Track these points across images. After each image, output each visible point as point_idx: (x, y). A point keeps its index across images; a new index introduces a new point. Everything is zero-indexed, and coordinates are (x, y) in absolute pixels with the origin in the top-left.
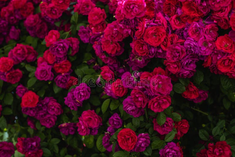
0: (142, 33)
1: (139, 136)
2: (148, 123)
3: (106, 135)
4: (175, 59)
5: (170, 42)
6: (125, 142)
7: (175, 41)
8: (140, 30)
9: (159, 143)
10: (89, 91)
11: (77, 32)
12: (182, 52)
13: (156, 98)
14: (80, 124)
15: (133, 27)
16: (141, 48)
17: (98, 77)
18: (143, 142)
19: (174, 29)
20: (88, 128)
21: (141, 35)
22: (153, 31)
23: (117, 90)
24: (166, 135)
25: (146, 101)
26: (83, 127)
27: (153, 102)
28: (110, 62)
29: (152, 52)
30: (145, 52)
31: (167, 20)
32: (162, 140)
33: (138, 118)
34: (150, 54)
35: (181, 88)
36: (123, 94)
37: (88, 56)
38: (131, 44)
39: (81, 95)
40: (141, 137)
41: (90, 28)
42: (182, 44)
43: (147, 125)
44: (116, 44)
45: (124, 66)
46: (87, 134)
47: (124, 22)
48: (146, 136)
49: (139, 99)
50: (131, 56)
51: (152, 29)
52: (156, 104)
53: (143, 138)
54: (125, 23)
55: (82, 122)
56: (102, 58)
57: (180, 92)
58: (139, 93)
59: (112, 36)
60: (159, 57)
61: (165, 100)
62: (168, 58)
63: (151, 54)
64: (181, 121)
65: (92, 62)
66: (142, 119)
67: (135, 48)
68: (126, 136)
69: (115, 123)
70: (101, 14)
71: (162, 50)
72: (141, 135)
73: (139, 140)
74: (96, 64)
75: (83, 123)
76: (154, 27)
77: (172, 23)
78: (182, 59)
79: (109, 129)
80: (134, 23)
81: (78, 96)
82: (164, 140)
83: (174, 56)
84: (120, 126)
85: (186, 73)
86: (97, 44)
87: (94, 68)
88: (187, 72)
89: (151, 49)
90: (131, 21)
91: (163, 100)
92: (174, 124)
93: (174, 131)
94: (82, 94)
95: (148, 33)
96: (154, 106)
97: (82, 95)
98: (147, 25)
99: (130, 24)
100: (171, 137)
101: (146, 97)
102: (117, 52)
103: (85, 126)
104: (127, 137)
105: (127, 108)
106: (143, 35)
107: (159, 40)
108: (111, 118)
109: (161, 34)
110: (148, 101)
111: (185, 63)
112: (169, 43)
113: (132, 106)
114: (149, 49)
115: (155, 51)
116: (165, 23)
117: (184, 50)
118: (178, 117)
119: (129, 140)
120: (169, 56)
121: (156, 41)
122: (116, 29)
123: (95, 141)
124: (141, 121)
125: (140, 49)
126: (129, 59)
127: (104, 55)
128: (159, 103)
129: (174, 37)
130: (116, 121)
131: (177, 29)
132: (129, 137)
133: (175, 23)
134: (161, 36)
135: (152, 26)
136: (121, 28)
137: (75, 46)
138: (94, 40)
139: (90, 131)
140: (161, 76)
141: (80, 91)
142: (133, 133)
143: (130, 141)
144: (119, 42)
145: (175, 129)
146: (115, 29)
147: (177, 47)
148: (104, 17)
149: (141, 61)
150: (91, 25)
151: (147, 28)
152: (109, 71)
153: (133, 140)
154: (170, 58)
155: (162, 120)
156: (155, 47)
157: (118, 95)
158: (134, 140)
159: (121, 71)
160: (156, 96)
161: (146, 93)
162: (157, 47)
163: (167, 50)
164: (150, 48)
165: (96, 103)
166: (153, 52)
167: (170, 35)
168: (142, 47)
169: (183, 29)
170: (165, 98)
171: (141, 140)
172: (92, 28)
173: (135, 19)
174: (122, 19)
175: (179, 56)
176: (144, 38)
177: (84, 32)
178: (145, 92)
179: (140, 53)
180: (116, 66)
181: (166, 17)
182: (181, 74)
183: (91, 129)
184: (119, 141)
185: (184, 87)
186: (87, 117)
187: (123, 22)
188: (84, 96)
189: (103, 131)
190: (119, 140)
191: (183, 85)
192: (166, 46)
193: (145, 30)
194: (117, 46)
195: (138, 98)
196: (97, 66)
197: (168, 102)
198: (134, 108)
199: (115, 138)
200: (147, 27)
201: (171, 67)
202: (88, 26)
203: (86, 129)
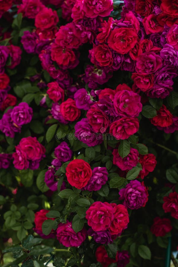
0: (107, 35)
1: (95, 169)
2: (105, 155)
3: (50, 170)
4: (147, 71)
5: (142, 50)
6: (76, 177)
7: (148, 48)
8: (104, 32)
9: (119, 180)
10: (30, 113)
11: (20, 39)
12: (158, 63)
13: (121, 119)
14: (16, 154)
15: (95, 30)
16: (103, 57)
17: (43, 96)
18: (99, 177)
19: (147, 33)
20: (28, 160)
21: (104, 37)
22: (121, 33)
23: (66, 113)
24: (129, 170)
25: (107, 124)
26: (20, 158)
27: (116, 124)
28: (60, 77)
29: (117, 61)
30: (107, 62)
31: (139, 21)
32: (123, 177)
33: (93, 147)
34: (114, 64)
35: (151, 112)
36: (74, 118)
37: (31, 72)
38: (90, 51)
39: (20, 118)
40: (97, 171)
41: (36, 34)
42: (158, 53)
43: (104, 158)
44: (70, 52)
45: (77, 84)
46: (25, 168)
47: (84, 22)
48: (104, 170)
49: (98, 121)
50: (87, 70)
51: (120, 31)
52: (119, 129)
53: (100, 172)
54: (84, 24)
55: (19, 153)
56: (50, 72)
57: (149, 117)
58: (98, 112)
59: (66, 42)
60: (126, 69)
61: (131, 124)
62: (138, 70)
63: (116, 65)
64: (147, 155)
65: (36, 78)
66: (98, 149)
67: (96, 56)
68: (78, 168)
69: (62, 155)
70: (52, 17)
71: (131, 60)
72: (98, 168)
73: (94, 175)
74: (41, 81)
75: (21, 153)
76: (123, 28)
77: (146, 25)
78: (156, 72)
79: (55, 162)
80: (96, 24)
81: (17, 119)
82: (125, 178)
83: (146, 68)
84: (68, 159)
85: (160, 90)
86: (44, 53)
87: (38, 86)
88: (162, 89)
89: (117, 58)
90: (92, 21)
91: (128, 124)
92: (139, 158)
93: (139, 167)
94: (22, 116)
95: (115, 35)
96: (117, 131)
97: (22, 118)
98: (114, 26)
99: (91, 25)
100: (134, 174)
101: (107, 118)
102: (70, 62)
103: (23, 157)
104: (79, 170)
105: (80, 134)
106: (107, 38)
107: (129, 46)
108: (58, 148)
109: (132, 38)
110: (109, 123)
111: (161, 77)
112: (140, 51)
113: (87, 131)
114: (114, 58)
115: (121, 60)
116: (138, 24)
117: (160, 61)
118: (144, 149)
119: (81, 175)
120: (140, 68)
121: (125, 47)
122: (72, 33)
123: (35, 178)
124: (96, 152)
125: (101, 57)
126: (84, 74)
127: (53, 67)
128: (123, 127)
129: (147, 44)
130: (64, 152)
131: (152, 33)
132: (81, 170)
133: (150, 25)
134: (131, 41)
135: (120, 27)
136: (78, 30)
137: (16, 55)
138: (41, 48)
139: (30, 164)
140: (129, 91)
141: (20, 112)
142: (88, 165)
143: (83, 176)
144: (74, 50)
145: (140, 165)
146: (70, 33)
147: (151, 56)
148: (55, 20)
149: (101, 75)
150: (39, 30)
151: (113, 30)
152: (58, 88)
153: (86, 174)
154: (141, 70)
155: (125, 152)
156: (122, 55)
157: (68, 119)
158: (88, 174)
159: (73, 90)
160: (121, 117)
161: (107, 113)
162: (125, 55)
163: (137, 59)
164: (116, 55)
165: (38, 129)
166: (119, 62)
167: (143, 41)
168: (105, 55)
169: (160, 33)
170: (131, 121)
171: (96, 175)
172: (40, 34)
173: (98, 19)
174: (81, 18)
175: (153, 68)
176: (108, 43)
177: (29, 39)
178: (107, 111)
179: (102, 63)
180: (67, 83)
181: (138, 17)
182: (154, 91)
183: (31, 161)
184: (68, 176)
185: (155, 110)
186: (26, 146)
187: (82, 22)
188: (23, 119)
189: (46, 164)
190: (68, 173)
191: (153, 108)
192: (136, 55)
193: (110, 31)
194: (70, 54)
195: (96, 119)
196: (42, 83)
197: (135, 126)
198: (89, 134)
199: (63, 172)
200: (114, 28)
201: (142, 81)
202: (34, 31)
203: (24, 161)
